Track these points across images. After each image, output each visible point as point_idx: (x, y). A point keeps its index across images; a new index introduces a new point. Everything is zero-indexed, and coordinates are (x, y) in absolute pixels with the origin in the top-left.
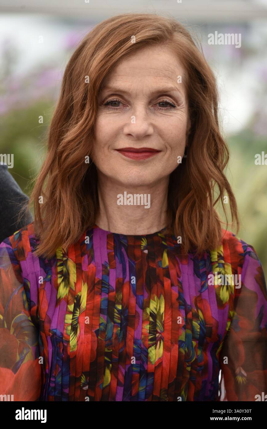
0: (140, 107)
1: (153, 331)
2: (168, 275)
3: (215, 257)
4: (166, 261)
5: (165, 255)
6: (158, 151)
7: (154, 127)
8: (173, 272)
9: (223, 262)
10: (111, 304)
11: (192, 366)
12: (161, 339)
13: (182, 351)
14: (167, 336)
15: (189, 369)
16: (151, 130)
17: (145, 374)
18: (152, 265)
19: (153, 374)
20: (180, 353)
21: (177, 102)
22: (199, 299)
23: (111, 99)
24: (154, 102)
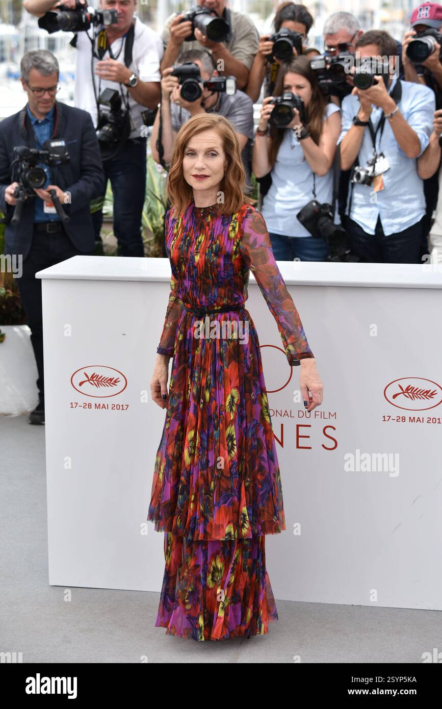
0: (201, 156)
1: (197, 249)
2: (208, 225)
3: (234, 218)
4: (209, 219)
5: (209, 216)
6: (209, 176)
7: (207, 165)
8: (211, 224)
9: (236, 220)
10: (186, 237)
11: (210, 264)
12: (199, 252)
13: (206, 257)
14: (201, 251)
15: (209, 265)
16: (205, 167)
17: (194, 267)
18: (203, 221)
19: (197, 267)
20: (205, 258)
21: (217, 153)
22: (221, 235)
23: (189, 152)
24: (207, 154)
